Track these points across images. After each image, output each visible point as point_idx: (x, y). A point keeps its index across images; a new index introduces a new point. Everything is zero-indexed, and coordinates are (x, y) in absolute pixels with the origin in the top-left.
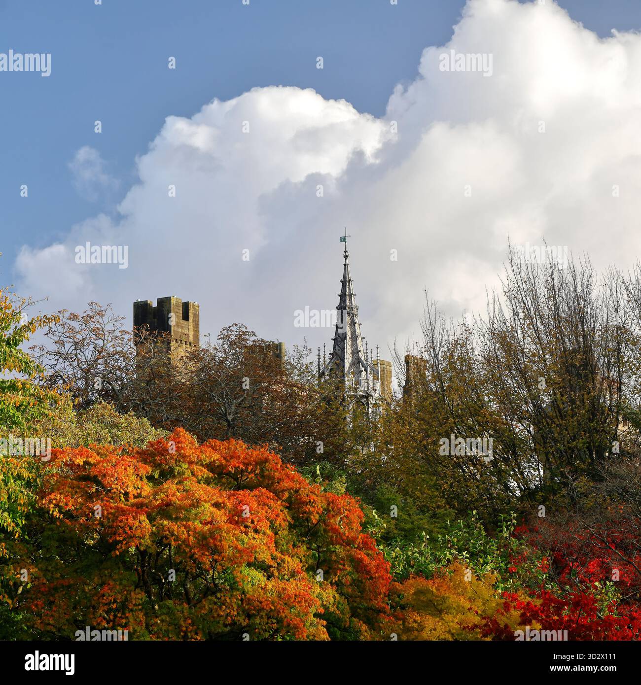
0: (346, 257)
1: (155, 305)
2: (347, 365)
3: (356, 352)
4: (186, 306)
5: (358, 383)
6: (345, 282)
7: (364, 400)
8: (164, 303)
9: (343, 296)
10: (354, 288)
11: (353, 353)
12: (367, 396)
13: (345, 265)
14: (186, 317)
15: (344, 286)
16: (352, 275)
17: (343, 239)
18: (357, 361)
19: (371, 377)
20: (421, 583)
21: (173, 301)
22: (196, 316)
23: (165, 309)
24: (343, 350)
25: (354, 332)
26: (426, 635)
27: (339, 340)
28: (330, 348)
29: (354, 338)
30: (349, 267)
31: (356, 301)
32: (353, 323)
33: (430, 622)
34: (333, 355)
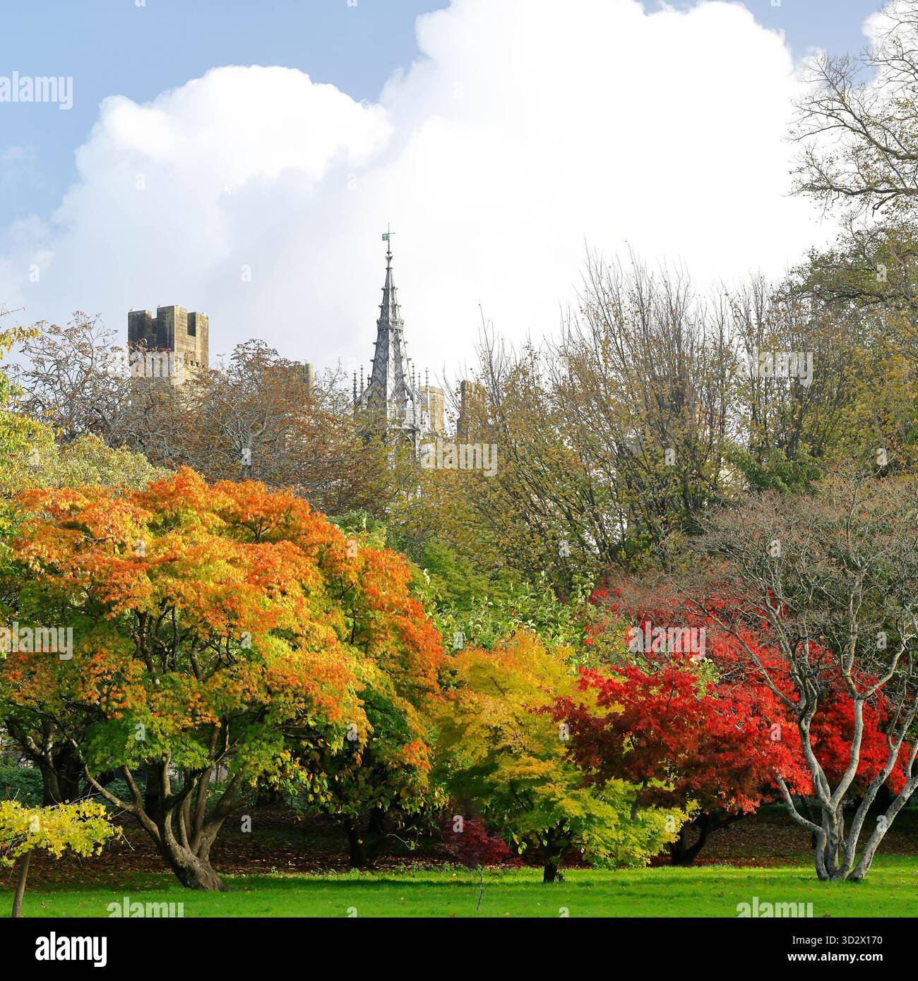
0: (389, 259)
1: (154, 316)
2: (389, 392)
3: (400, 376)
4: (192, 318)
5: (402, 414)
6: (388, 290)
7: (409, 436)
8: (165, 313)
9: (384, 308)
10: (399, 297)
11: (397, 377)
12: (414, 431)
13: (388, 269)
14: (192, 332)
15: (386, 295)
17: (386, 237)
18: (401, 388)
19: (418, 408)
20: (482, 657)
21: (177, 312)
22: (205, 330)
23: (167, 321)
24: (385, 373)
25: (398, 352)
26: (485, 718)
27: (379, 362)
28: (368, 371)
29: (399, 359)
30: (393, 271)
31: (402, 314)
32: (397, 341)
33: (489, 703)
34: (372, 379)
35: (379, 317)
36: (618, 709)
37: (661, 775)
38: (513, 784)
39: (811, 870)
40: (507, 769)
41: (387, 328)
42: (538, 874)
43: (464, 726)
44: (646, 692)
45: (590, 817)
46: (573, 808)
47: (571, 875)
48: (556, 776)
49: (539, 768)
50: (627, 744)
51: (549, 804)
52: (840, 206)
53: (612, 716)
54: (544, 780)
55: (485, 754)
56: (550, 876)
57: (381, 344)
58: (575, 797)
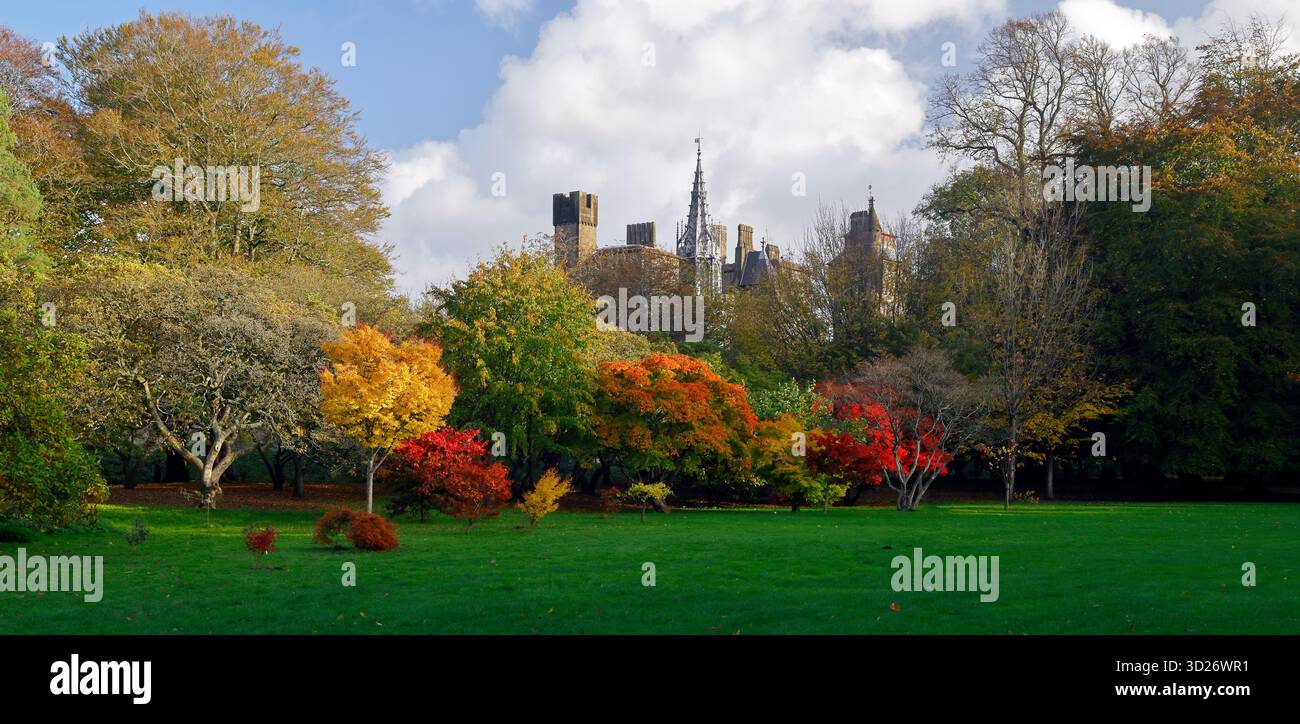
0: (699, 154)
1: (568, 196)
2: (698, 236)
3: (704, 226)
4: (589, 196)
5: (705, 248)
6: (698, 173)
7: (709, 261)
8: (574, 195)
9: (696, 184)
10: (705, 177)
11: (702, 226)
12: (711, 258)
13: (698, 160)
14: (589, 206)
15: (697, 176)
16: (703, 167)
17: (697, 141)
18: (705, 233)
19: (714, 244)
21: (581, 194)
22: (596, 204)
23: (576, 199)
24: (695, 224)
25: (703, 211)
26: (771, 449)
27: (692, 217)
28: (686, 222)
29: (703, 215)
30: (701, 162)
31: (706, 188)
32: (703, 204)
33: (773, 442)
34: (688, 227)
35: (692, 190)
36: (824, 448)
37: (839, 472)
38: (782, 475)
39: (894, 508)
40: (780, 469)
41: (696, 196)
42: (790, 509)
43: (763, 452)
44: (834, 442)
45: (811, 487)
46: (805, 484)
47: (803, 509)
48: (798, 471)
49: (792, 468)
50: (826, 461)
51: (795, 482)
52: (952, 156)
53: (821, 451)
54: (794, 473)
55: (771, 463)
56: (794, 509)
57: (694, 206)
58: (806, 480)
